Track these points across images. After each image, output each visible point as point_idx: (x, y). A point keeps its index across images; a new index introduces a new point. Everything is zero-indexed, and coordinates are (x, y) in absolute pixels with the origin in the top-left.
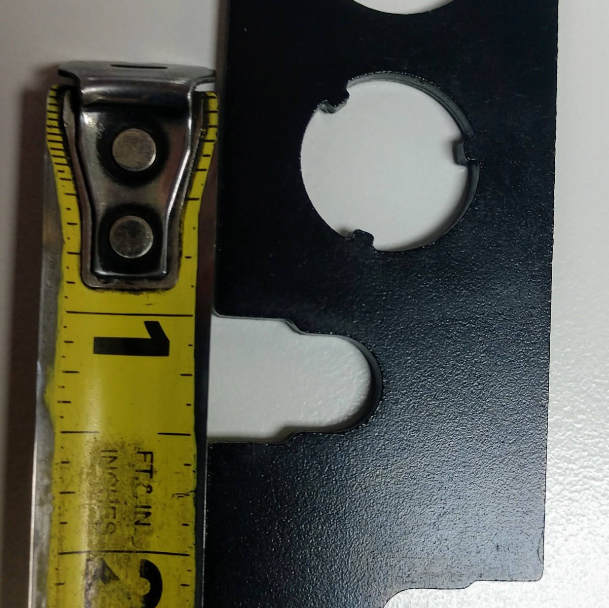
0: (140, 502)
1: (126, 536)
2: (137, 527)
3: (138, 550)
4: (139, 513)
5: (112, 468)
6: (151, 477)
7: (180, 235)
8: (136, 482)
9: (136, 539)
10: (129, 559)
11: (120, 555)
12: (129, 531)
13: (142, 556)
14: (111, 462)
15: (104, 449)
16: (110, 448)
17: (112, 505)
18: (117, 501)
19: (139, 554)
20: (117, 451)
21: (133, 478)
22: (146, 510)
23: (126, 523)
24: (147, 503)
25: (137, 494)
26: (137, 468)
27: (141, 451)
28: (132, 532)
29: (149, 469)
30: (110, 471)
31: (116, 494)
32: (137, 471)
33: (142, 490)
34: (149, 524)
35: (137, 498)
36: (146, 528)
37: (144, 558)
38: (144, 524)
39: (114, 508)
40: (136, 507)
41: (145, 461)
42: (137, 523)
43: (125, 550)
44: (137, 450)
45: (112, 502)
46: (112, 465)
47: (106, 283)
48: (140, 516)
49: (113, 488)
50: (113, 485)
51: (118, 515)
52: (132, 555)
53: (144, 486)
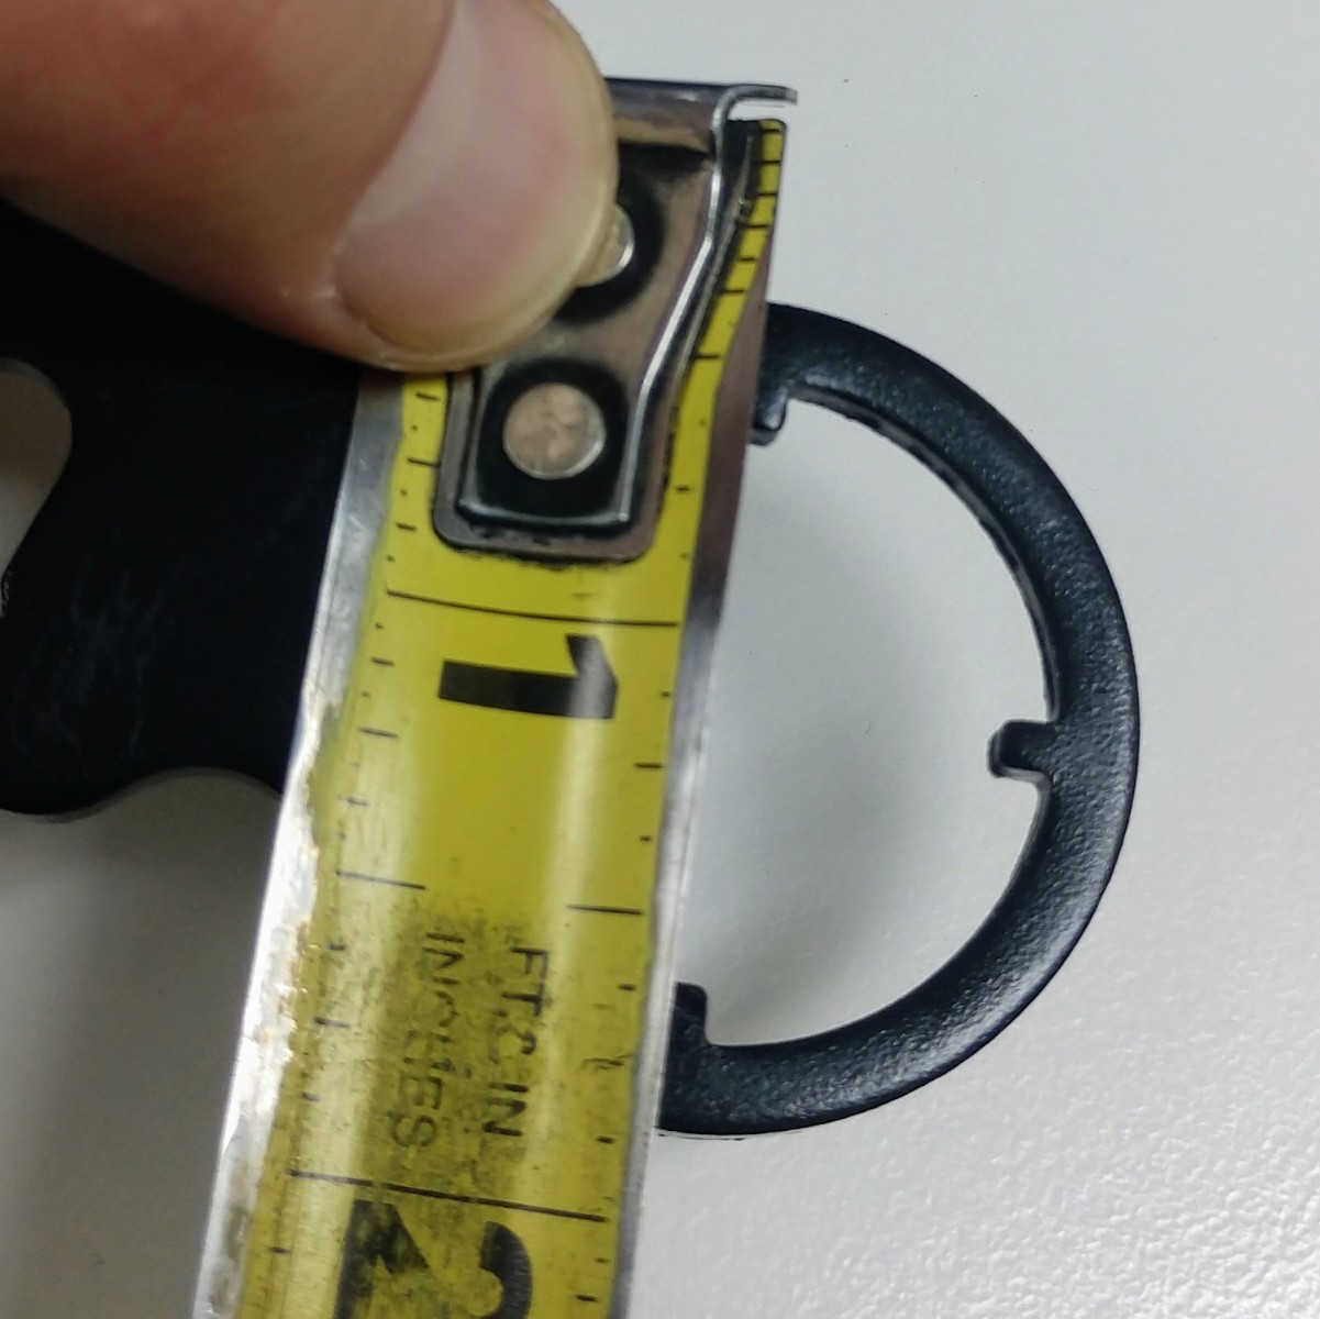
0: (504, 1075)
1: (459, 1159)
2: (488, 1136)
3: (484, 1196)
4: (497, 1101)
5: (447, 982)
6: (538, 1012)
7: (671, 438)
8: (501, 1023)
9: (481, 1168)
10: (458, 1218)
11: (439, 1203)
12: (468, 1146)
13: (490, 1215)
14: (446, 965)
15: (432, 931)
16: (447, 931)
17: (435, 1073)
18: (447, 1066)
19: (484, 1207)
20: (461, 941)
21: (494, 1013)
22: (515, 1096)
23: (464, 1124)
24: (520, 1077)
25: (497, 1052)
26: (506, 988)
27: (521, 946)
28: (474, 1150)
29: (533, 992)
30: (442, 988)
31: (448, 1046)
32: (505, 995)
33: (511, 1045)
34: (517, 1134)
35: (496, 1062)
36: (508, 1142)
37: (495, 1221)
38: (506, 1132)
39: (438, 1082)
40: (493, 1086)
41: (528, 971)
42: (490, 1127)
43: (453, 1192)
44: (511, 944)
45: (435, 1066)
46: (447, 973)
47: (487, 536)
48: (498, 1111)
49: (443, 1032)
50: (444, 1024)
51: (446, 1102)
52: (466, 1208)
53: (520, 1036)
